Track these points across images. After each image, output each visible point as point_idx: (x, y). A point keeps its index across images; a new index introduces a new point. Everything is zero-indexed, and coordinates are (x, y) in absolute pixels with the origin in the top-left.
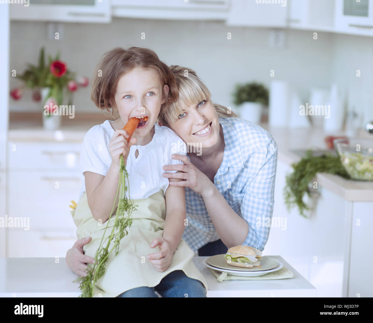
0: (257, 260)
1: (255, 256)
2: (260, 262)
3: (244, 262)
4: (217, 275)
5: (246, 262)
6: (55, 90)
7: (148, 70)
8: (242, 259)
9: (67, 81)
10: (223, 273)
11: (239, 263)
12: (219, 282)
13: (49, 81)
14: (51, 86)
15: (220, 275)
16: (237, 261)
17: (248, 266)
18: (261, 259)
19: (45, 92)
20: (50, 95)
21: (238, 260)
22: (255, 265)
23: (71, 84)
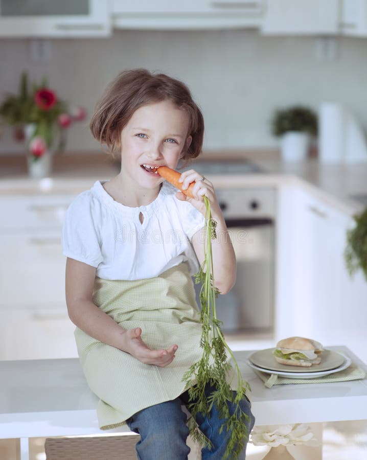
0: (316, 356)
1: (314, 351)
2: (320, 359)
3: (298, 359)
4: (264, 378)
5: (302, 359)
6: (43, 127)
7: (179, 109)
8: (297, 355)
9: (57, 113)
10: (272, 375)
11: (293, 361)
12: (267, 388)
13: (34, 115)
14: (37, 122)
15: (268, 379)
16: (290, 359)
17: (304, 364)
18: (322, 353)
19: (30, 130)
20: (36, 133)
21: (291, 356)
22: (314, 363)
23: (63, 118)
